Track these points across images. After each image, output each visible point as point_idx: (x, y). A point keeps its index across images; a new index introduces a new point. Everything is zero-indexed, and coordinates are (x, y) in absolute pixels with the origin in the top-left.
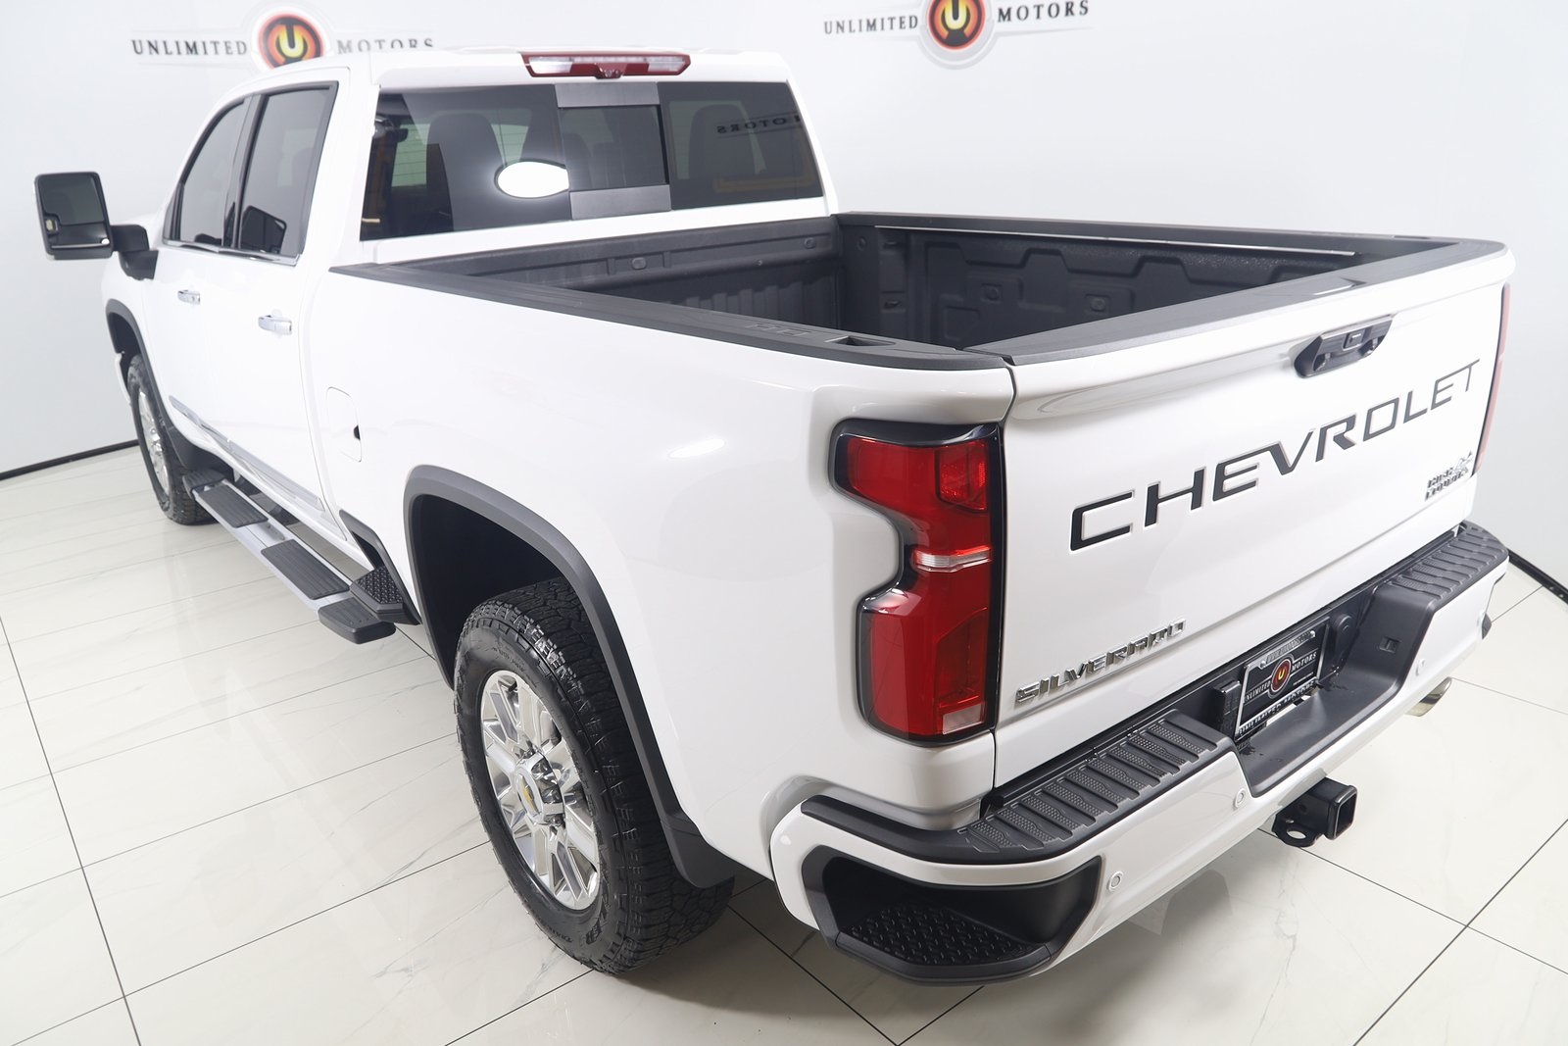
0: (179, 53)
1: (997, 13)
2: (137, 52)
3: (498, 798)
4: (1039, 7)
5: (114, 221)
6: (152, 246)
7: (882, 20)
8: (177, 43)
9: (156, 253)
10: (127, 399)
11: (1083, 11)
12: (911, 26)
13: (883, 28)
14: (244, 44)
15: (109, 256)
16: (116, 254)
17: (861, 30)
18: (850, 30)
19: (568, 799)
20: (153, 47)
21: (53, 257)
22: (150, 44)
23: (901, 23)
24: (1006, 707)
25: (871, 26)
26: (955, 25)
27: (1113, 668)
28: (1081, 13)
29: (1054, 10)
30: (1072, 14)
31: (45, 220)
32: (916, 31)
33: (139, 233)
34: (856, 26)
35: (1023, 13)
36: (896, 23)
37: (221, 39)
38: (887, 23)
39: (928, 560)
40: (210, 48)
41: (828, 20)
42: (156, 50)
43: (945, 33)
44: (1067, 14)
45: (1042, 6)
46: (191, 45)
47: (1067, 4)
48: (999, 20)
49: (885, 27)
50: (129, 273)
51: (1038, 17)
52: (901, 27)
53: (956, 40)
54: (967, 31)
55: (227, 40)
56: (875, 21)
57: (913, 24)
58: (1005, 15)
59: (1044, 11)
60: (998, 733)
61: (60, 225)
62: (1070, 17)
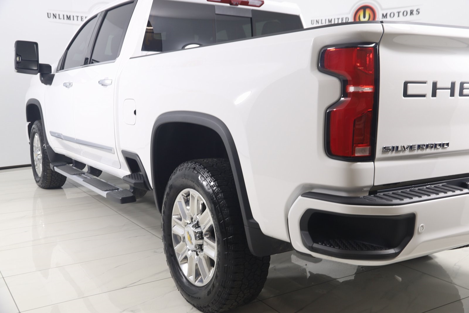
0: (64, 19)
3: (175, 248)
5: (41, 62)
6: (52, 73)
7: (335, 19)
8: (64, 15)
9: (54, 75)
10: (28, 141)
11: (418, 13)
15: (36, 74)
16: (39, 74)
19: (206, 235)
20: (55, 16)
21: (16, 71)
24: (379, 153)
27: (420, 152)
28: (416, 14)
29: (405, 13)
30: (413, 14)
31: (17, 57)
33: (49, 67)
37: (80, 15)
39: (352, 89)
41: (313, 19)
42: (56, 17)
44: (411, 14)
46: (69, 16)
47: (411, 11)
50: (42, 82)
51: (399, 16)
56: (331, 20)
60: (376, 163)
61: (21, 60)
62: (412, 16)
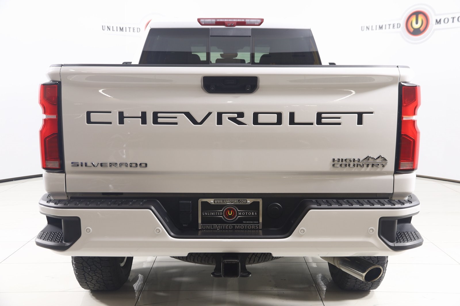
1: (435, 21)
2: (103, 30)
4: (453, 18)
12: (397, 27)
13: (385, 29)
14: (139, 29)
17: (376, 29)
18: (372, 30)
22: (108, 27)
23: (394, 26)
25: (381, 28)
26: (416, 26)
32: (400, 29)
34: (374, 28)
35: (447, 21)
36: (391, 26)
38: (387, 27)
40: (128, 29)
43: (412, 30)
45: (455, 17)
48: (436, 24)
49: (386, 28)
52: (393, 28)
53: (416, 32)
54: (422, 29)
55: (134, 27)
57: (399, 26)
58: (438, 22)
59: (456, 20)
